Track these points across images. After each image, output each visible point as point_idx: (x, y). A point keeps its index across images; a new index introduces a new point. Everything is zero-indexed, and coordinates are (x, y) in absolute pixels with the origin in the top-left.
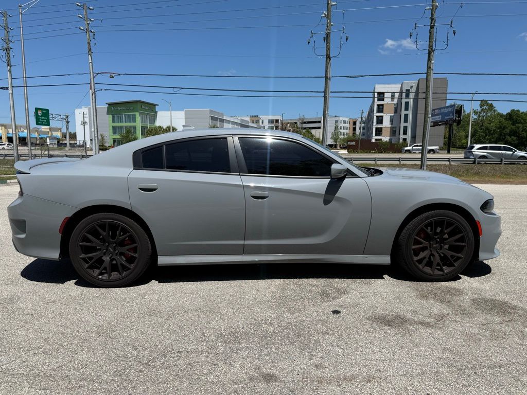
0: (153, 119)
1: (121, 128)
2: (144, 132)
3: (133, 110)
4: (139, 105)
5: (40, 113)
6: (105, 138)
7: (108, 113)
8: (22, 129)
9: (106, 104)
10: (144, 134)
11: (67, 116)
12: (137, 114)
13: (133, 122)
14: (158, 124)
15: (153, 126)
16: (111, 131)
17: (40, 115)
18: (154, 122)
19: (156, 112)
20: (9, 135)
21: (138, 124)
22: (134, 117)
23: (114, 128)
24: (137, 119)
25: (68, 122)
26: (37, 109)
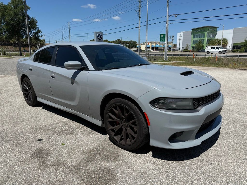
0: (214, 36)
1: (197, 41)
2: (208, 42)
3: (204, 31)
4: (207, 28)
5: (162, 36)
6: (188, 46)
7: (192, 34)
8: (157, 44)
9: (191, 29)
10: (208, 43)
11: (173, 37)
12: (206, 33)
13: (203, 37)
14: (217, 37)
15: (214, 39)
16: (192, 42)
17: (162, 37)
18: (215, 36)
19: (217, 31)
20: (153, 46)
21: (206, 38)
22: (204, 35)
23: (194, 41)
24: (205, 36)
25: (173, 39)
26: (161, 35)
